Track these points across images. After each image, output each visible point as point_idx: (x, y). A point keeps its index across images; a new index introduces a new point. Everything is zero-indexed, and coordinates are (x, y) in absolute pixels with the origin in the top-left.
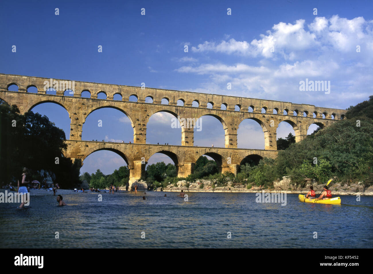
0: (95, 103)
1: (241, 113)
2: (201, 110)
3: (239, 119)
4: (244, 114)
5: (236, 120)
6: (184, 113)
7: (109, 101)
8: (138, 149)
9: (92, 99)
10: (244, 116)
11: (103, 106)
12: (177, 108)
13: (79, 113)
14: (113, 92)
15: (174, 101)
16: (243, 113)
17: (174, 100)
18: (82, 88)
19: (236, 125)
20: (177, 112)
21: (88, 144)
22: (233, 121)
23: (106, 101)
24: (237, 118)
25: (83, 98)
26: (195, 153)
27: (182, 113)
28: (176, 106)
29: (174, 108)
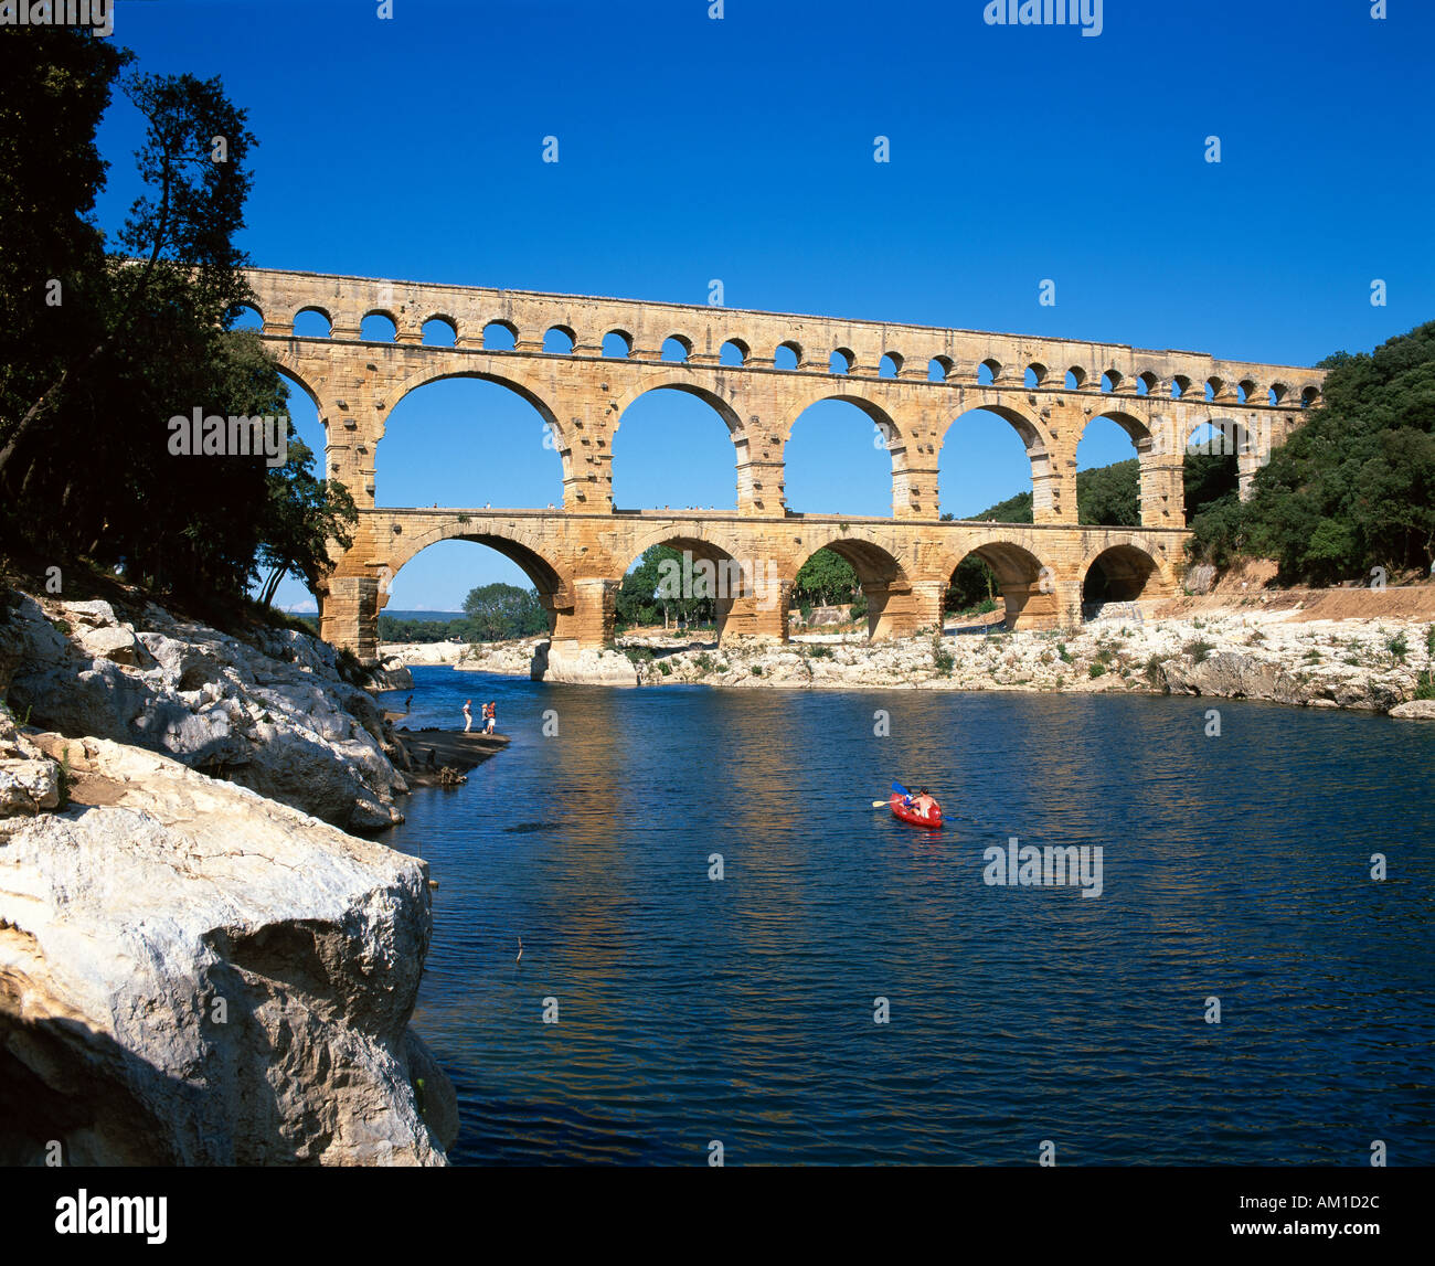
0: (416, 361)
1: (951, 389)
2: (809, 379)
3: (944, 412)
5: (933, 416)
6: (749, 394)
7: (469, 352)
8: (586, 534)
9: (405, 348)
10: (962, 401)
11: (446, 372)
12: (720, 376)
13: (357, 402)
14: (479, 317)
15: (709, 348)
16: (959, 390)
17: (709, 343)
18: (365, 306)
19: (935, 434)
20: (723, 390)
21: (400, 520)
22: (923, 419)
23: (455, 355)
24: (938, 409)
25: (369, 345)
26: (791, 543)
27: (740, 393)
28: (716, 368)
29: (711, 374)
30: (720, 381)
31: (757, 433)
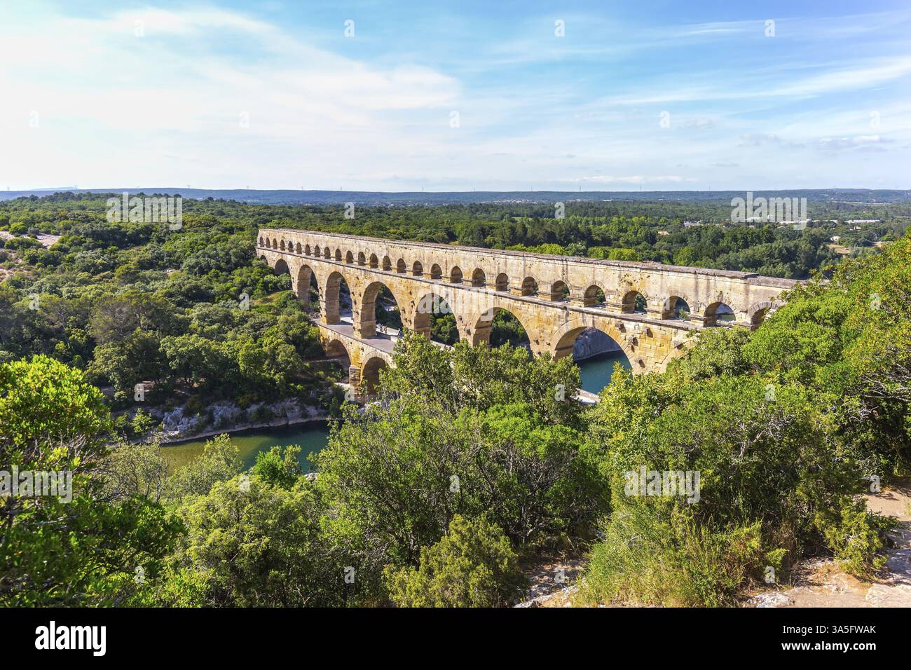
1: (560, 310)
3: (556, 328)
4: (567, 315)
5: (549, 330)
9: (364, 270)
10: (567, 321)
12: (447, 290)
16: (565, 311)
17: (446, 269)
19: (550, 344)
24: (551, 326)
28: (446, 286)
29: (444, 289)
30: (447, 294)
31: (461, 327)
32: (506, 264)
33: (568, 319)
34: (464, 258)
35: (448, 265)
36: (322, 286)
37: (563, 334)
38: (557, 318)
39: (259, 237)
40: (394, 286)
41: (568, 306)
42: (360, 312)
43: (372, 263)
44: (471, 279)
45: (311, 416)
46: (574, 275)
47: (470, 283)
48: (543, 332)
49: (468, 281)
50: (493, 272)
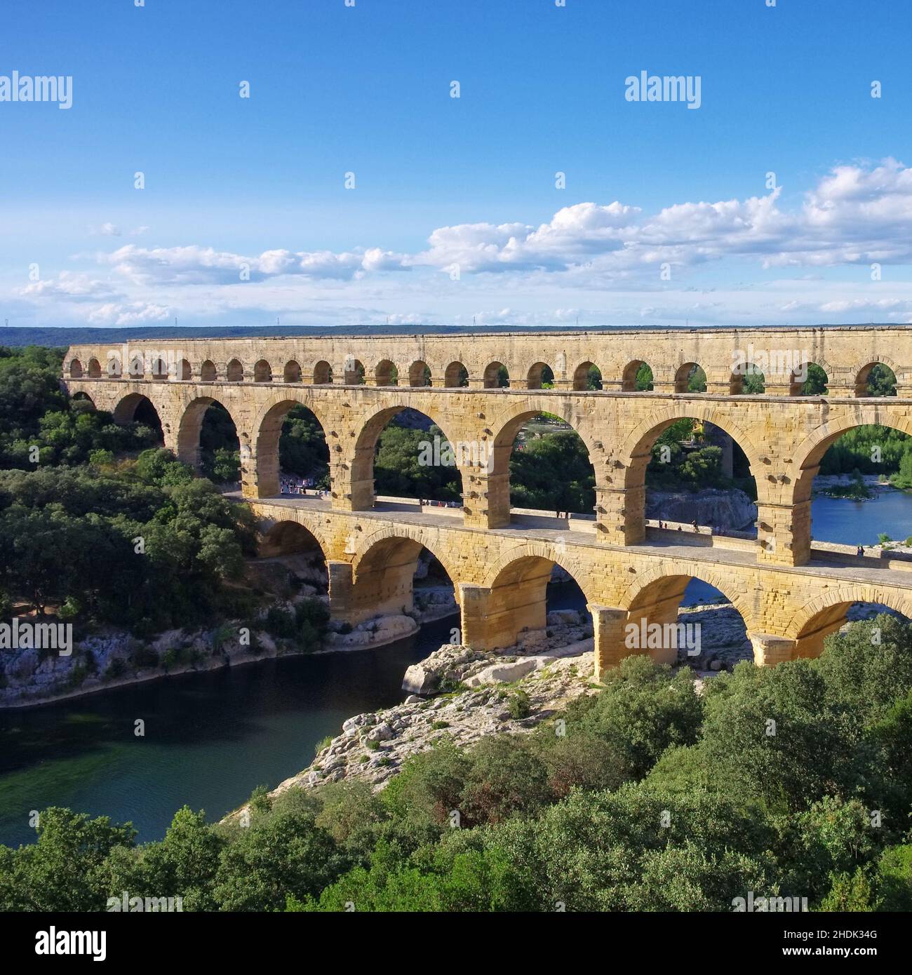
0: (369, 400)
1: (812, 405)
3: (802, 435)
4: (826, 412)
5: (789, 440)
6: (592, 420)
7: (397, 391)
8: (467, 546)
9: (363, 389)
10: (825, 421)
11: (385, 407)
12: (567, 402)
13: (341, 433)
14: (407, 360)
15: (564, 373)
16: (821, 408)
17: (565, 369)
19: (790, 461)
20: (570, 416)
21: (361, 522)
23: (390, 393)
24: (794, 432)
25: (345, 389)
26: (626, 573)
27: (585, 418)
28: (565, 395)
29: (561, 400)
30: (568, 407)
31: (599, 459)
32: (697, 348)
33: (828, 417)
34: (606, 348)
35: (569, 362)
36: (248, 431)
37: (817, 442)
38: (806, 420)
39: (68, 360)
40: (441, 409)
41: (827, 400)
42: (349, 464)
43: (380, 378)
44: (620, 378)
45: (267, 650)
46: (835, 351)
47: (619, 387)
48: (776, 444)
49: (613, 383)
50: (669, 363)
